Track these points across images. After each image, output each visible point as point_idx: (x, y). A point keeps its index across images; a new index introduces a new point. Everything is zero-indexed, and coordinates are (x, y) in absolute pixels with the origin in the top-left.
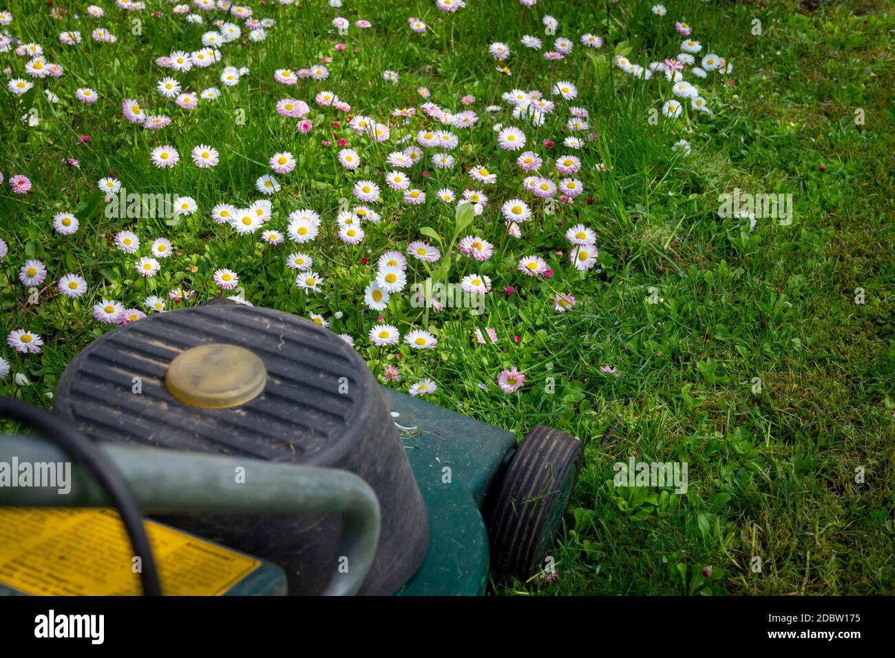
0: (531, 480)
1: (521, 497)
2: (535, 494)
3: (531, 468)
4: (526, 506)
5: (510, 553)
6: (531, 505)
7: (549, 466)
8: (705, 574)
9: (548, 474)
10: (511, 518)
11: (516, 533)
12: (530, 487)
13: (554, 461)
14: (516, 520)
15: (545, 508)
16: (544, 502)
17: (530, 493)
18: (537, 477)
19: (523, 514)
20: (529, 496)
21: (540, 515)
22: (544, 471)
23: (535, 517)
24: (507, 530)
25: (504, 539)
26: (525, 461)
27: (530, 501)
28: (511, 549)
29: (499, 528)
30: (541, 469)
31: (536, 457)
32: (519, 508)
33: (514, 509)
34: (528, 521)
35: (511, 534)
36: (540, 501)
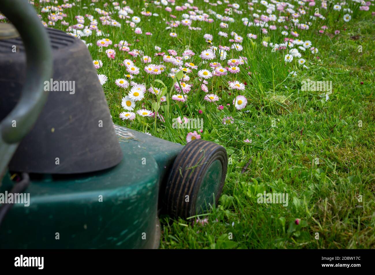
0: (191, 158)
1: (185, 166)
2: (193, 165)
3: (192, 152)
4: (187, 172)
5: (178, 201)
6: (190, 170)
7: (203, 152)
8: (296, 223)
9: (202, 155)
10: (179, 178)
11: (181, 188)
12: (191, 161)
13: (206, 150)
14: (181, 179)
15: (199, 173)
16: (198, 170)
17: (190, 164)
18: (195, 156)
19: (185, 176)
20: (190, 166)
21: (195, 177)
22: (200, 153)
23: (193, 178)
24: (176, 186)
25: (174, 193)
26: (189, 149)
27: (190, 168)
28: (178, 198)
29: (172, 185)
30: (198, 152)
31: (196, 147)
32: (184, 173)
33: (181, 173)
34: (189, 180)
35: (178, 188)
36: (196, 168)
